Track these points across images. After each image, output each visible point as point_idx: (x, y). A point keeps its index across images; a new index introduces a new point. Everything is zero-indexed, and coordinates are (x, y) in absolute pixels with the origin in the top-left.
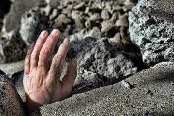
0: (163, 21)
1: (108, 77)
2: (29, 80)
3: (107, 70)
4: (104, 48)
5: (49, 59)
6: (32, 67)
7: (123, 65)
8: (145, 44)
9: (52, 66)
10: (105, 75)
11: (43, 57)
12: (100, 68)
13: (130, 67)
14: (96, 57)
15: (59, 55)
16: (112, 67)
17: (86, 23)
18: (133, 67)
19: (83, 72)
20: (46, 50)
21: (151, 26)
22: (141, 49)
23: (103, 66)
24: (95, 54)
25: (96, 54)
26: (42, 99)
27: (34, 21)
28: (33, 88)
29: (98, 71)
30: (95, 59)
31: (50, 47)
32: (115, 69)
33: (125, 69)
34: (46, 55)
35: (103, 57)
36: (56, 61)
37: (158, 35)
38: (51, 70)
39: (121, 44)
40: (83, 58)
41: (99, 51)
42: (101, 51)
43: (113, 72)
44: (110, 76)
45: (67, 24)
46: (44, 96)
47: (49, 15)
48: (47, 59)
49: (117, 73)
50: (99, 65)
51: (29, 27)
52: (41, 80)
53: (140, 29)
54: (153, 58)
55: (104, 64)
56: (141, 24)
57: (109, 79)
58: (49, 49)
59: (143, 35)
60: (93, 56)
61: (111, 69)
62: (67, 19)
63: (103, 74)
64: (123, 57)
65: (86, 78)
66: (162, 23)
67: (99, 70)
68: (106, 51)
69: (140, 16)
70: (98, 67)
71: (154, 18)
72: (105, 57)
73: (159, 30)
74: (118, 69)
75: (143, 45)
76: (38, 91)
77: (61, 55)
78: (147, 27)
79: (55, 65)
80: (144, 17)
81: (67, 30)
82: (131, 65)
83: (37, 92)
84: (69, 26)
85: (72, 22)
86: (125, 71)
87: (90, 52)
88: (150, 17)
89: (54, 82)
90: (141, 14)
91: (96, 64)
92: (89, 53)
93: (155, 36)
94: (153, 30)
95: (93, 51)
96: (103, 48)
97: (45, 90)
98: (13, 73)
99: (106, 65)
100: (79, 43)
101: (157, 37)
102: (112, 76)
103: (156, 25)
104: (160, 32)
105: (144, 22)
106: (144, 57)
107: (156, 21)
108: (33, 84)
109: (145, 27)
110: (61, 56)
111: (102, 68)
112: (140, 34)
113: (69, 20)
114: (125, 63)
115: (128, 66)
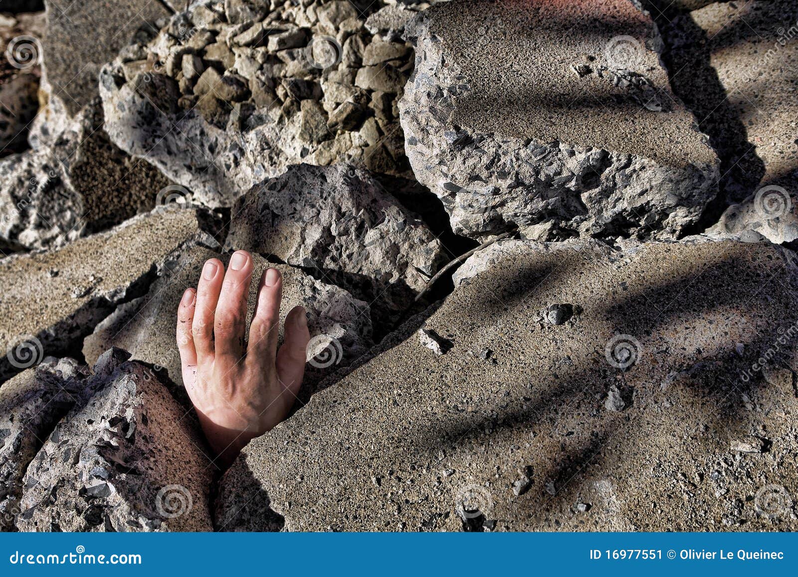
0: (491, 135)
1: (373, 276)
2: (201, 385)
3: (367, 258)
4: (350, 205)
5: (240, 334)
6: (200, 354)
7: (404, 241)
8: (453, 195)
9: (250, 349)
10: (365, 273)
11: (225, 334)
12: (350, 256)
13: (422, 242)
14: (334, 233)
15: (263, 322)
16: (378, 249)
17: (280, 92)
18: (430, 239)
19: (314, 289)
20: (230, 317)
21: (464, 151)
22: (444, 203)
23: (355, 249)
24: (331, 225)
25: (334, 226)
26: (242, 421)
27: (138, 100)
28: (213, 401)
29: (345, 264)
30: (334, 237)
31: (237, 305)
32: (387, 252)
33: (411, 247)
34: (232, 329)
35: (353, 229)
36: (259, 337)
37: (484, 174)
38: (250, 358)
39: (384, 155)
40: (303, 240)
41: (341, 215)
42: (344, 214)
43: (383, 263)
44: (377, 272)
45: (229, 102)
46: (244, 416)
47: (175, 74)
48: (235, 336)
49: (393, 262)
50: (347, 248)
51: (126, 114)
52: (230, 385)
53: (437, 161)
54: (478, 225)
55: (357, 245)
56: (436, 151)
57: (377, 280)
58: (235, 311)
59: (446, 175)
60: (327, 230)
61: (377, 256)
62: (226, 88)
63: (360, 269)
64: (401, 220)
65: (324, 310)
66: (489, 140)
67: (347, 261)
68: (358, 210)
69: (432, 131)
70: (344, 256)
71: (469, 131)
72: (356, 229)
73: (485, 160)
74: (393, 251)
75: (450, 198)
76: (229, 408)
77: (269, 319)
78: (454, 157)
79: (258, 347)
80: (442, 132)
81: (234, 117)
82: (424, 238)
83: (226, 410)
84: (237, 106)
85: (243, 91)
86: (411, 254)
87: (318, 221)
88: (457, 128)
89: (264, 383)
90: (436, 123)
91: (337, 249)
92: (316, 225)
93: (478, 178)
94: (470, 162)
95: (325, 216)
96: (347, 205)
97: (244, 405)
98: (128, 284)
99: (362, 246)
100: (283, 187)
101: (481, 179)
102: (383, 271)
103: (477, 148)
104: (488, 168)
105: (444, 146)
106: (455, 221)
107: (475, 137)
108: (212, 395)
109: (449, 157)
110: (268, 324)
111: (355, 255)
112: (439, 173)
113: (233, 89)
114: (407, 234)
115: (416, 241)
